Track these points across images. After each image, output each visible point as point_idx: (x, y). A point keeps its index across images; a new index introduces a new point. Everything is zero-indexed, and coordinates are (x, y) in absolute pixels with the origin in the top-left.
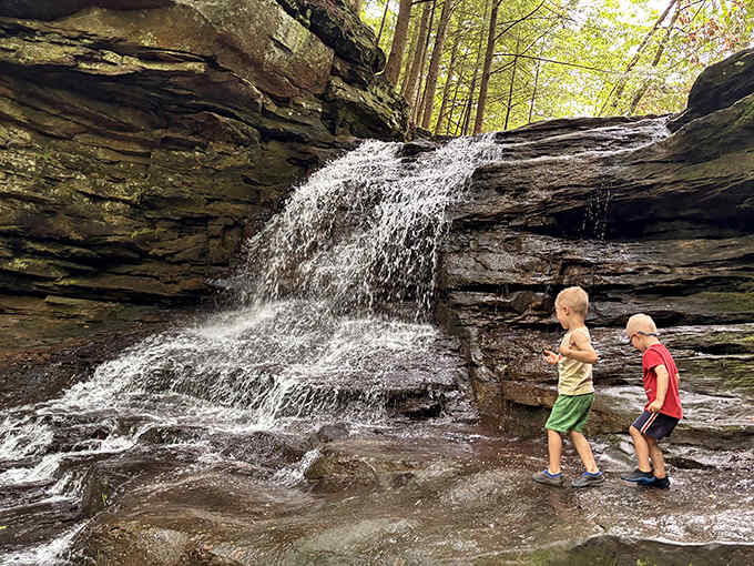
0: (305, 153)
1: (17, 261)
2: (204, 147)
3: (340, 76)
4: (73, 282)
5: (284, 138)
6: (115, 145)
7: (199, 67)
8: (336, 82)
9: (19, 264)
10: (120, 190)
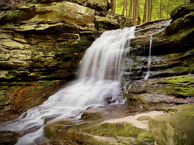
0: (91, 37)
1: (31, 74)
2: (67, 41)
3: (98, 15)
4: (44, 77)
5: (86, 34)
6: (47, 44)
7: (61, 24)
8: (97, 17)
9: (32, 74)
10: (50, 54)
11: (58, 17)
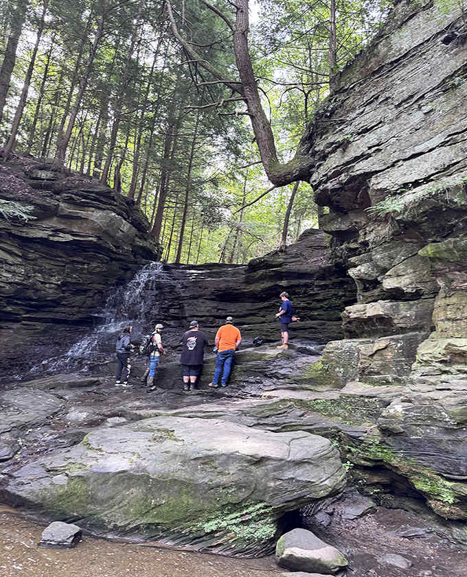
2: (89, 264)
4: (29, 315)
5: (118, 260)
6: (52, 262)
7: (94, 240)
8: (137, 239)
9: (9, 309)
10: (53, 280)
11: (93, 229)
